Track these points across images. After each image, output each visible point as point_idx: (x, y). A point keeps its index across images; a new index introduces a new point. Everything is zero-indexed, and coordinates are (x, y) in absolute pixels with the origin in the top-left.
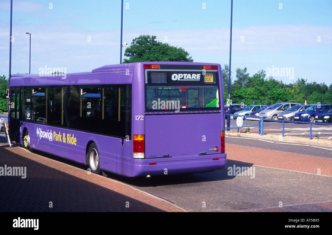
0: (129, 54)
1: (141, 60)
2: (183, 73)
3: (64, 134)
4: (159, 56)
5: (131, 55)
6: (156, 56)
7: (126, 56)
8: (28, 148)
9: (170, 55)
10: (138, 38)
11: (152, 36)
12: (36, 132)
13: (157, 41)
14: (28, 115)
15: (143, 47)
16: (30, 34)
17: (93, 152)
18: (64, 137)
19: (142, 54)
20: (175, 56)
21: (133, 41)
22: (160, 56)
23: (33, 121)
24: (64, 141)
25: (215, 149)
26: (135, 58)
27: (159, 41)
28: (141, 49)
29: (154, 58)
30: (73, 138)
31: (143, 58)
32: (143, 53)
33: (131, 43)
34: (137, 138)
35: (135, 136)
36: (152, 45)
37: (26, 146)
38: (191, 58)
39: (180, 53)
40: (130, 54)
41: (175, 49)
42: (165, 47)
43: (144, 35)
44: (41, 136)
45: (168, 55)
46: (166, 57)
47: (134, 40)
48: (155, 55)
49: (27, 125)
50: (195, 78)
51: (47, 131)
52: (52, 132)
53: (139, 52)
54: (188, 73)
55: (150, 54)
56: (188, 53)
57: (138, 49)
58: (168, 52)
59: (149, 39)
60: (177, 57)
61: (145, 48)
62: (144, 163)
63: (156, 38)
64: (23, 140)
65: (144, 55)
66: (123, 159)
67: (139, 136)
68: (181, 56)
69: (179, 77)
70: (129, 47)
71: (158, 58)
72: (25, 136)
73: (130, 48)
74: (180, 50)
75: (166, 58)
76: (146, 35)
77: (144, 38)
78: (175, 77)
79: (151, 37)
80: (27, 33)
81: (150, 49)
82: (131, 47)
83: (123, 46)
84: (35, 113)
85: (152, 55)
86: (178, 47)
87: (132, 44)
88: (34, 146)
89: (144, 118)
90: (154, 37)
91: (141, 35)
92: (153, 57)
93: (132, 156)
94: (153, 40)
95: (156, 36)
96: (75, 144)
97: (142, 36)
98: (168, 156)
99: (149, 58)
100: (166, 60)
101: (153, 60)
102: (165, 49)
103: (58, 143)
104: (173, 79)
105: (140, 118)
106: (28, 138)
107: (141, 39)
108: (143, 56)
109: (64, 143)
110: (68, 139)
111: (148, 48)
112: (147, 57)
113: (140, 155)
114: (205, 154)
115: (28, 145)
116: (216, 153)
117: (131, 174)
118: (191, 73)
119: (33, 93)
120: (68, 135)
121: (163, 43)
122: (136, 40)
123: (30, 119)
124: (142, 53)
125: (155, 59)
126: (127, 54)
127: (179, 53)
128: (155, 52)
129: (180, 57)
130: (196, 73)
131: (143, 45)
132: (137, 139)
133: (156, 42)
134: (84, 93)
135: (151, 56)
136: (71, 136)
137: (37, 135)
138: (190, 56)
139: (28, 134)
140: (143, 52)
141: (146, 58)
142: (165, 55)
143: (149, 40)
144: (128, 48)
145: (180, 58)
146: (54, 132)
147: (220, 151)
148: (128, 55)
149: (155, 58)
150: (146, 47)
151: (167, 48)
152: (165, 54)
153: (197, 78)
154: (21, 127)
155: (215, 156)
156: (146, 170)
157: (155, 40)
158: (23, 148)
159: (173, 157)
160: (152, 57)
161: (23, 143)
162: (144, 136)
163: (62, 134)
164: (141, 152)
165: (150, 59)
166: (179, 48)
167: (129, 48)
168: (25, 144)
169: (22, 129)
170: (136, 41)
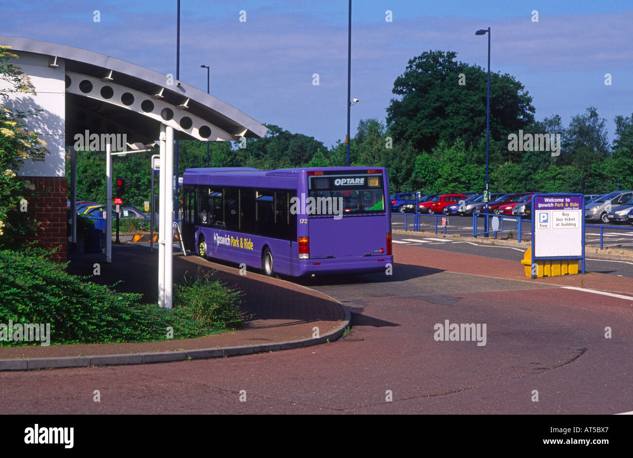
0: (402, 90)
1: (425, 102)
2: (346, 178)
3: (241, 239)
4: (460, 93)
5: (405, 92)
6: (454, 94)
7: (397, 93)
8: (205, 257)
9: (483, 90)
10: (419, 58)
11: (448, 53)
12: (213, 238)
13: (457, 61)
14: (205, 218)
15: (429, 77)
16: (208, 68)
17: (268, 257)
18: (241, 242)
19: (428, 90)
20: (493, 93)
21: (409, 63)
22: (463, 92)
23: (211, 225)
24: (242, 247)
25: (381, 251)
26: (414, 98)
27: (460, 62)
28: (424, 79)
29: (450, 97)
30: (249, 243)
31: (428, 98)
32: (430, 88)
33: (407, 68)
34: (302, 239)
35: (300, 239)
36: (447, 70)
37: (202, 255)
38: (526, 95)
39: (503, 86)
40: (404, 90)
41: (495, 77)
42: (475, 73)
43: (431, 51)
44: (219, 242)
45: (480, 90)
46: (475, 95)
47: (411, 62)
48: (453, 92)
49: (202, 230)
50: (359, 182)
51: (224, 237)
52: (230, 238)
53: (421, 87)
54: (351, 178)
55: (443, 90)
56: (522, 85)
57: (419, 79)
58: (480, 85)
59: (441, 58)
60: (497, 93)
61: (432, 77)
62: (308, 263)
63: (456, 57)
64: (199, 248)
65: (431, 92)
66: (291, 261)
67: (304, 238)
68: (505, 91)
69: (343, 182)
70: (402, 76)
71: (459, 97)
72: (201, 243)
73: (404, 77)
74: (507, 79)
75: (476, 97)
76: (434, 51)
77: (431, 58)
78: (338, 182)
79: (445, 54)
80: (203, 66)
81: (443, 79)
82: (406, 74)
83: (352, 105)
84: (211, 216)
85: (447, 90)
86: (502, 74)
87: (409, 69)
88: (211, 255)
89: (308, 221)
90: (453, 55)
91: (425, 51)
92: (449, 94)
93: (298, 257)
94: (450, 60)
95: (455, 53)
96: (252, 249)
97: (427, 53)
98: (332, 257)
99: (442, 98)
100: (474, 100)
101: (450, 102)
102: (474, 79)
103: (236, 248)
104: (336, 184)
105: (305, 221)
106: (205, 246)
107: (425, 59)
108: (429, 94)
109: (241, 249)
110: (245, 244)
111: (440, 76)
112: (437, 95)
113: (305, 256)
114: (370, 255)
115: (204, 253)
116: (382, 254)
117: (297, 274)
118: (355, 178)
119: (210, 193)
120: (245, 239)
121: (470, 66)
122: (414, 61)
123: (206, 223)
124: (428, 88)
125: (453, 100)
126: (399, 89)
127: (501, 85)
128: (452, 85)
129: (503, 93)
130: (360, 177)
131: (430, 71)
132: (301, 241)
133: (456, 64)
134: (260, 196)
135: (444, 94)
136: (248, 241)
137: (214, 241)
138: (525, 91)
139: (204, 241)
140: (430, 85)
141: (433, 97)
142: (473, 90)
143: (441, 60)
144: (399, 77)
145: (505, 96)
146: (232, 237)
147: (385, 253)
148: (400, 92)
149: (453, 96)
150: (434, 74)
151: (477, 76)
152: (472, 88)
153: (361, 182)
154: (196, 233)
155: (380, 258)
156: (311, 270)
157: (454, 60)
158: (198, 257)
159: (337, 258)
160: (446, 94)
161: (199, 251)
162: (308, 238)
163: (239, 239)
164: (306, 253)
165: (442, 100)
166: (504, 74)
167: (402, 78)
168: (201, 252)
169: (197, 235)
170: (415, 63)
